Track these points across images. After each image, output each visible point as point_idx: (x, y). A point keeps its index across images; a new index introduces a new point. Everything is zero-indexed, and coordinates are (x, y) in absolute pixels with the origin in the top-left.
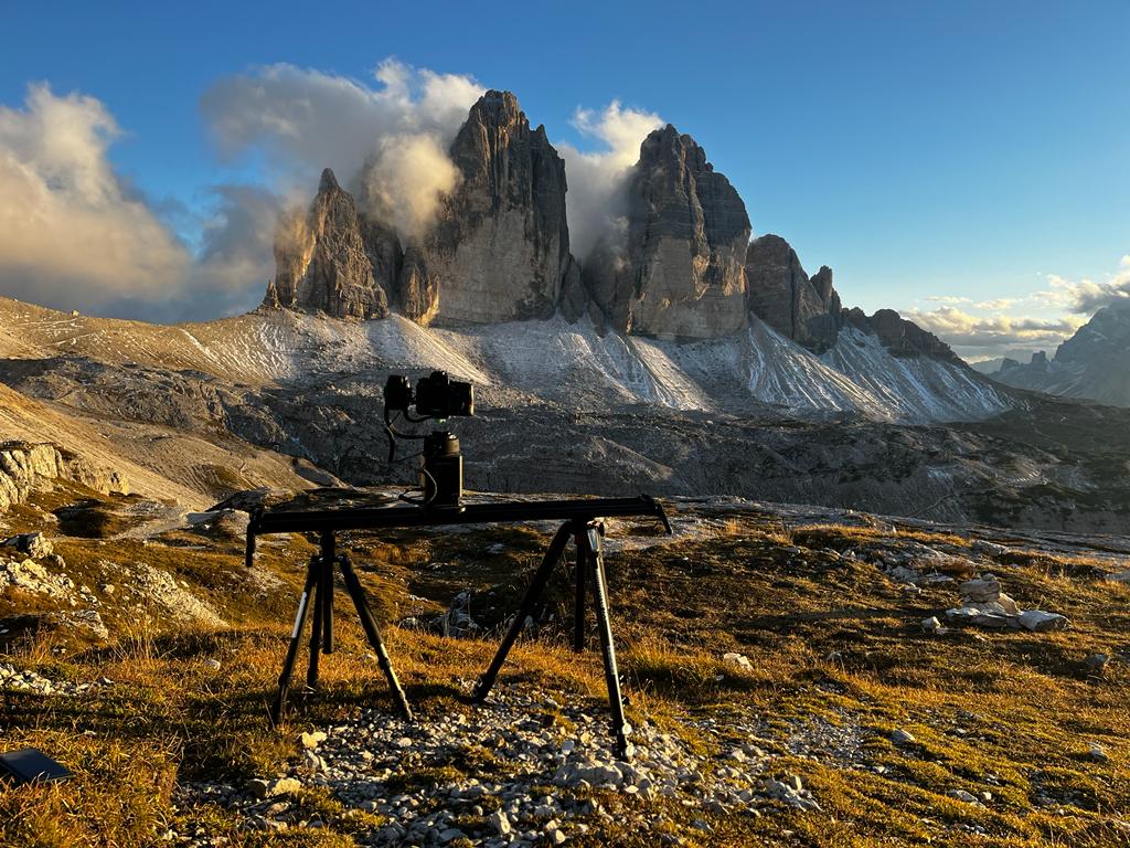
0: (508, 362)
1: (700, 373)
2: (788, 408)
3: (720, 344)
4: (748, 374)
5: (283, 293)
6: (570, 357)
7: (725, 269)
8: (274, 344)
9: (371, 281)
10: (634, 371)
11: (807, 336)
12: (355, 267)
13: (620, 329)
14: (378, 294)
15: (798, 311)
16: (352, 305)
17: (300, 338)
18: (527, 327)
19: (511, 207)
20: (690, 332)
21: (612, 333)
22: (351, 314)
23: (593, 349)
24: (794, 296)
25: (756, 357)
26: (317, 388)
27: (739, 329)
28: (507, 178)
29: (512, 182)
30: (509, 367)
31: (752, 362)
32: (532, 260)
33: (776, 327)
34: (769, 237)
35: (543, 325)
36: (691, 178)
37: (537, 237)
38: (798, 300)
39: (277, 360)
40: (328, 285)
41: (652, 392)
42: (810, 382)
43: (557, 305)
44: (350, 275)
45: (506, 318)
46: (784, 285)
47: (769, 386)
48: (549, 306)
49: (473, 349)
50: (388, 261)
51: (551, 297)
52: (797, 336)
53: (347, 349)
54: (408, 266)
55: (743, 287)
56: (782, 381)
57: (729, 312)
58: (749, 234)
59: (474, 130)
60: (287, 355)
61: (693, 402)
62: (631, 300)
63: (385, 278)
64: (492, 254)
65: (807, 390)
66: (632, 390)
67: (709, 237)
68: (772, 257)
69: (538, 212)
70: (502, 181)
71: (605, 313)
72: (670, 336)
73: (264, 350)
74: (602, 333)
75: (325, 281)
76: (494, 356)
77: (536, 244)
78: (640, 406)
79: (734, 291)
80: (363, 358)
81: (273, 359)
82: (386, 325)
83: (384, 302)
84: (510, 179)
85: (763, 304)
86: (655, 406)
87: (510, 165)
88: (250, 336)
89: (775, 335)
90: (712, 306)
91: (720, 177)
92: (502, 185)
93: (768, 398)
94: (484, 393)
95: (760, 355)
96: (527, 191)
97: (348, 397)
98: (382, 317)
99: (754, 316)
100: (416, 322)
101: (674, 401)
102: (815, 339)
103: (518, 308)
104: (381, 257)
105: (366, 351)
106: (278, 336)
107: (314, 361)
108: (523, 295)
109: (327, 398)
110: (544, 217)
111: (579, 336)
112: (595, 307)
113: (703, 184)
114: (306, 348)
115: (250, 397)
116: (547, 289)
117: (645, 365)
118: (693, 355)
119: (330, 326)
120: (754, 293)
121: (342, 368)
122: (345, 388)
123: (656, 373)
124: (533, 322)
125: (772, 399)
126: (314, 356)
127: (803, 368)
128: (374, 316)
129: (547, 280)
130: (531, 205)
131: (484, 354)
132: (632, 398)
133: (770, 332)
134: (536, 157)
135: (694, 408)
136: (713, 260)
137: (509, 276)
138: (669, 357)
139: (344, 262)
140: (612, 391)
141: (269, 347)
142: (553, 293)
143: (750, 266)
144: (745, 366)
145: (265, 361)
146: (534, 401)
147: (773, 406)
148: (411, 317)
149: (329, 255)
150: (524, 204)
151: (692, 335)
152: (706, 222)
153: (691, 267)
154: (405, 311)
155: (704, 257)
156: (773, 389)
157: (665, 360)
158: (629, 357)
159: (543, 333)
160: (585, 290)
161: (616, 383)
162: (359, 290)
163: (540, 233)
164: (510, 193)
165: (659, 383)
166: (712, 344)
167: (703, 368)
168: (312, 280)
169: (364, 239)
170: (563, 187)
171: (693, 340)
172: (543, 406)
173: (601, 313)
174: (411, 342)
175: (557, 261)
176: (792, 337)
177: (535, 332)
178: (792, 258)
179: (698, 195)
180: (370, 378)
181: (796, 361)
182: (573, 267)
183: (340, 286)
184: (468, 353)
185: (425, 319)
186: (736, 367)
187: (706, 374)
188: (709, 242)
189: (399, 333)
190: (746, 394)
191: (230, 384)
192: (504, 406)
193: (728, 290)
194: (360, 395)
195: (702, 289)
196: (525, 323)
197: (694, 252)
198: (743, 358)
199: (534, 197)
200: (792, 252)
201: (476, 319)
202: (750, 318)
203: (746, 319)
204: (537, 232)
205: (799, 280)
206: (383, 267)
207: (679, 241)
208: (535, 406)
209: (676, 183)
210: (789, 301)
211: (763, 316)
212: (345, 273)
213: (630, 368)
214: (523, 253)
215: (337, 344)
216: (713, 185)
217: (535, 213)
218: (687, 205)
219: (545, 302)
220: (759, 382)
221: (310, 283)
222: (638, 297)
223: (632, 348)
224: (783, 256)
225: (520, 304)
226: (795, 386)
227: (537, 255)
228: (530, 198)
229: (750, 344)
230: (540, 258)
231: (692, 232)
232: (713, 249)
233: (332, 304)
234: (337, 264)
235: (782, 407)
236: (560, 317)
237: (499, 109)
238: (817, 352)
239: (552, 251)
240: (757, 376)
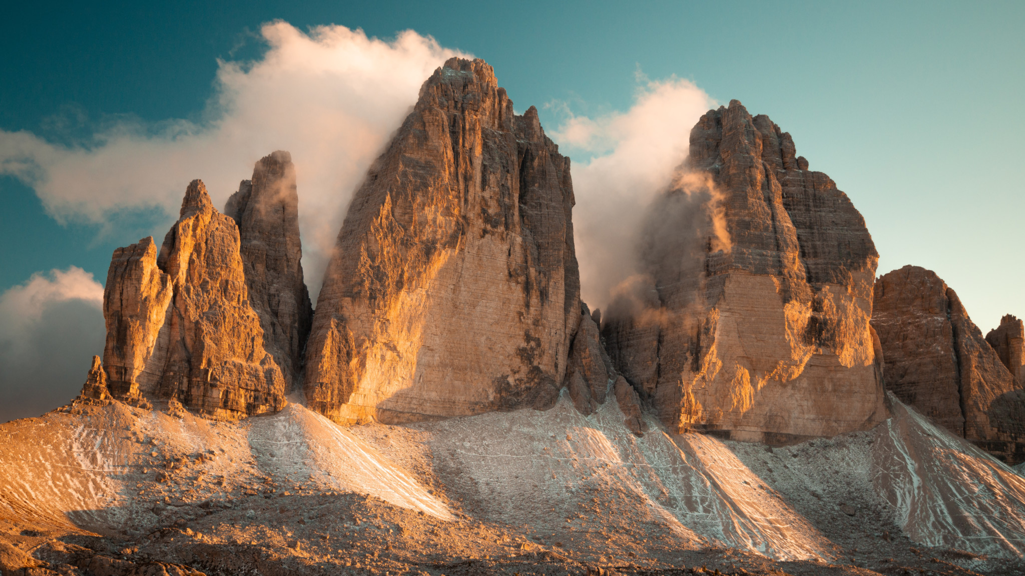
0: (482, 480)
1: (807, 496)
2: (969, 557)
3: (840, 445)
4: (892, 497)
5: (115, 377)
6: (585, 470)
7: (840, 321)
8: (94, 460)
9: (260, 352)
10: (696, 493)
11: (990, 432)
12: (234, 331)
13: (669, 421)
14: (269, 374)
15: (969, 389)
16: (227, 393)
17: (138, 448)
18: (513, 422)
19: (485, 232)
20: (787, 426)
21: (655, 429)
22: (225, 406)
23: (625, 456)
24: (960, 363)
25: (904, 468)
26: (160, 534)
27: (870, 420)
28: (478, 189)
29: (487, 194)
30: (483, 488)
31: (898, 476)
32: (520, 314)
33: (934, 416)
34: (908, 271)
35: (541, 417)
36: (774, 181)
37: (528, 277)
38: (969, 371)
39: (97, 487)
40: (189, 361)
41: (729, 529)
42: (1004, 513)
43: (563, 384)
44: (225, 345)
45: (478, 408)
46: (941, 347)
47: (932, 519)
48: (548, 386)
49: (424, 461)
50: (287, 321)
51: (553, 371)
52: (972, 432)
53: (216, 466)
54: (320, 328)
55: (871, 352)
56: (953, 510)
57: (851, 393)
58: (875, 265)
59: (427, 116)
60: (115, 477)
61: (801, 547)
62: (685, 376)
63: (282, 348)
64: (455, 306)
65: (1000, 525)
66: (693, 526)
67: (808, 271)
68: (918, 302)
69: (530, 238)
70: (471, 190)
71: (641, 395)
72: (753, 432)
73: (77, 471)
74: (638, 428)
75: (184, 354)
76: (458, 472)
77: (527, 288)
78: (708, 553)
79: (857, 359)
80: (241, 479)
81: (91, 485)
82: (280, 424)
83: (279, 386)
84: (483, 189)
85: (907, 378)
86: (735, 553)
87: (484, 168)
88: (56, 448)
89: (934, 431)
90: (822, 383)
91: (821, 179)
92: (470, 198)
93: (933, 541)
94: (442, 534)
95: (911, 465)
96: (509, 208)
97: (214, 547)
98: (274, 412)
99: (894, 399)
100: (331, 417)
101: (767, 546)
102: (1005, 437)
103: (499, 390)
104: (275, 314)
105: (247, 467)
106: (102, 447)
107: (159, 487)
108: (507, 370)
109: (178, 550)
110: (539, 246)
111: (600, 434)
112: (625, 387)
113: (792, 189)
114: (147, 465)
115: (46, 553)
116: (546, 359)
117: (715, 485)
118: (795, 465)
119: (189, 428)
120: (891, 362)
121: (205, 496)
122: (210, 532)
123: (734, 496)
124: (523, 413)
125: (938, 542)
126: (159, 478)
127: (989, 488)
128: (262, 409)
129: (545, 345)
130: (518, 229)
131: (441, 470)
132: (694, 541)
133: (926, 426)
134: (525, 156)
135: (803, 556)
136: (817, 306)
137: (483, 339)
138: (754, 470)
139: (216, 325)
140: (659, 528)
141: (85, 465)
142: (556, 366)
143: (882, 316)
144: (886, 482)
145: (77, 491)
146: (529, 547)
147: (943, 553)
148: (323, 408)
149: (193, 314)
150: (507, 228)
151: (791, 431)
152: (802, 247)
153: (781, 321)
154: (313, 399)
155: (803, 302)
156: (939, 525)
157: (747, 475)
158: (685, 469)
159: (540, 431)
160: (608, 358)
161: (666, 513)
162: (240, 368)
163: (532, 271)
164: (484, 211)
165: (740, 513)
166: (826, 447)
167: (813, 488)
168: (163, 353)
169: (251, 287)
170: (568, 198)
171: (795, 439)
172: (542, 556)
173: (636, 395)
174: (321, 450)
175: (560, 313)
176: (965, 435)
177: (525, 430)
178: (951, 303)
179: (787, 206)
180: (251, 512)
181: (974, 474)
182: (588, 324)
183: (209, 363)
184: (415, 467)
185: (345, 411)
186: (871, 486)
187: (818, 497)
188: (809, 280)
189: (302, 436)
190: (891, 533)
191: (15, 532)
192: (475, 555)
193: (846, 357)
194: (234, 543)
195: (803, 355)
196: (510, 415)
197: (786, 295)
198: (881, 470)
199: (522, 216)
200: (950, 293)
201: (429, 409)
202: (887, 400)
203: (881, 405)
204: (527, 268)
205: (965, 339)
206: (279, 330)
207: (759, 278)
208: (528, 556)
209: (749, 189)
210: (953, 374)
211: (910, 399)
212: (217, 342)
213: (689, 488)
214: (506, 302)
215: (199, 457)
216: (810, 191)
217: (524, 241)
218: (770, 222)
219: (542, 380)
220: (913, 511)
221: (160, 359)
222: (696, 368)
223: (690, 453)
224: (936, 299)
225: (502, 385)
226: (979, 519)
227: (527, 305)
228: (516, 218)
229: (890, 446)
230: (532, 309)
231: (779, 267)
232: (816, 290)
233: (194, 391)
234: (206, 327)
235: (958, 555)
236: (569, 404)
237: (465, 86)
238: (1010, 459)
239: (552, 298)
240: (909, 500)
